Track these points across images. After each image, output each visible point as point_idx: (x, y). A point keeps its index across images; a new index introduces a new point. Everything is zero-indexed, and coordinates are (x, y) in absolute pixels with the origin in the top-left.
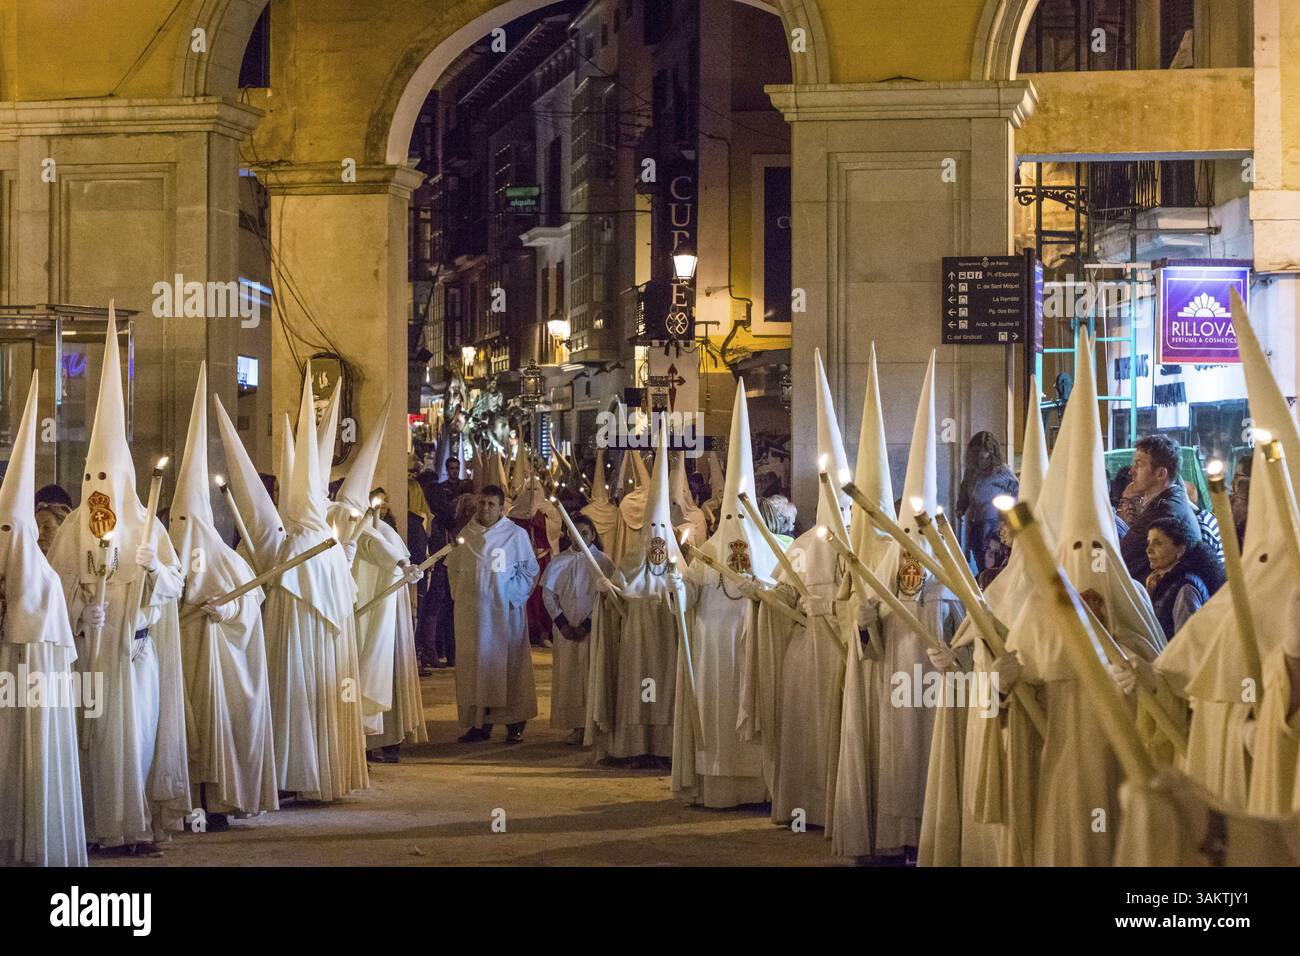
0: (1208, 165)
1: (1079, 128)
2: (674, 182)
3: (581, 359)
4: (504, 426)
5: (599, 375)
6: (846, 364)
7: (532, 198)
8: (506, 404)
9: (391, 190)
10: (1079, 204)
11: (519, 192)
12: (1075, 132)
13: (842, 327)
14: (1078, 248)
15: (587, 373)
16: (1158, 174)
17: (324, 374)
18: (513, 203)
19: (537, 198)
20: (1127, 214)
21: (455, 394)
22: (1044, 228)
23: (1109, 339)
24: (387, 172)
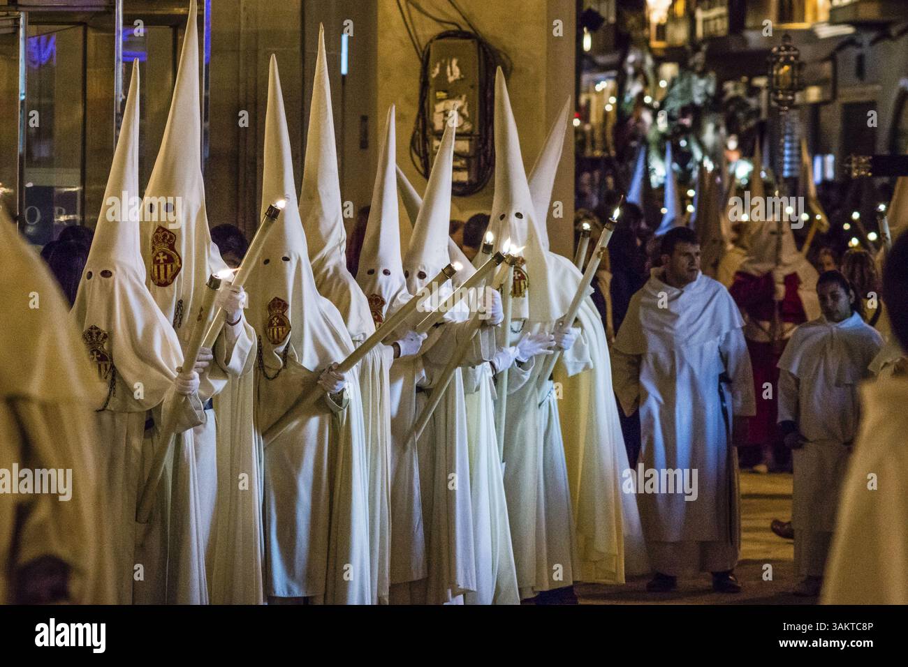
4: (717, 129)
8: (720, 91)
15: (859, 40)
17: (454, 62)
21: (635, 75)
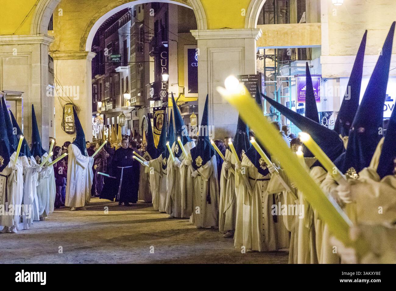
0: (310, 49)
1: (274, 39)
2: (162, 53)
3: (134, 105)
5: (139, 110)
6: (213, 104)
7: (119, 58)
9: (87, 58)
10: (275, 60)
11: (115, 56)
12: (273, 41)
13: (211, 94)
14: (275, 71)
15: (136, 109)
16: (297, 52)
17: (69, 109)
18: (113, 59)
19: (120, 58)
20: (288, 63)
22: (266, 66)
23: (284, 97)
24: (86, 53)
